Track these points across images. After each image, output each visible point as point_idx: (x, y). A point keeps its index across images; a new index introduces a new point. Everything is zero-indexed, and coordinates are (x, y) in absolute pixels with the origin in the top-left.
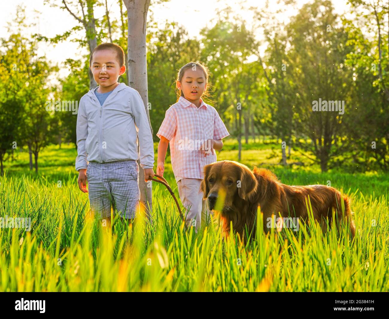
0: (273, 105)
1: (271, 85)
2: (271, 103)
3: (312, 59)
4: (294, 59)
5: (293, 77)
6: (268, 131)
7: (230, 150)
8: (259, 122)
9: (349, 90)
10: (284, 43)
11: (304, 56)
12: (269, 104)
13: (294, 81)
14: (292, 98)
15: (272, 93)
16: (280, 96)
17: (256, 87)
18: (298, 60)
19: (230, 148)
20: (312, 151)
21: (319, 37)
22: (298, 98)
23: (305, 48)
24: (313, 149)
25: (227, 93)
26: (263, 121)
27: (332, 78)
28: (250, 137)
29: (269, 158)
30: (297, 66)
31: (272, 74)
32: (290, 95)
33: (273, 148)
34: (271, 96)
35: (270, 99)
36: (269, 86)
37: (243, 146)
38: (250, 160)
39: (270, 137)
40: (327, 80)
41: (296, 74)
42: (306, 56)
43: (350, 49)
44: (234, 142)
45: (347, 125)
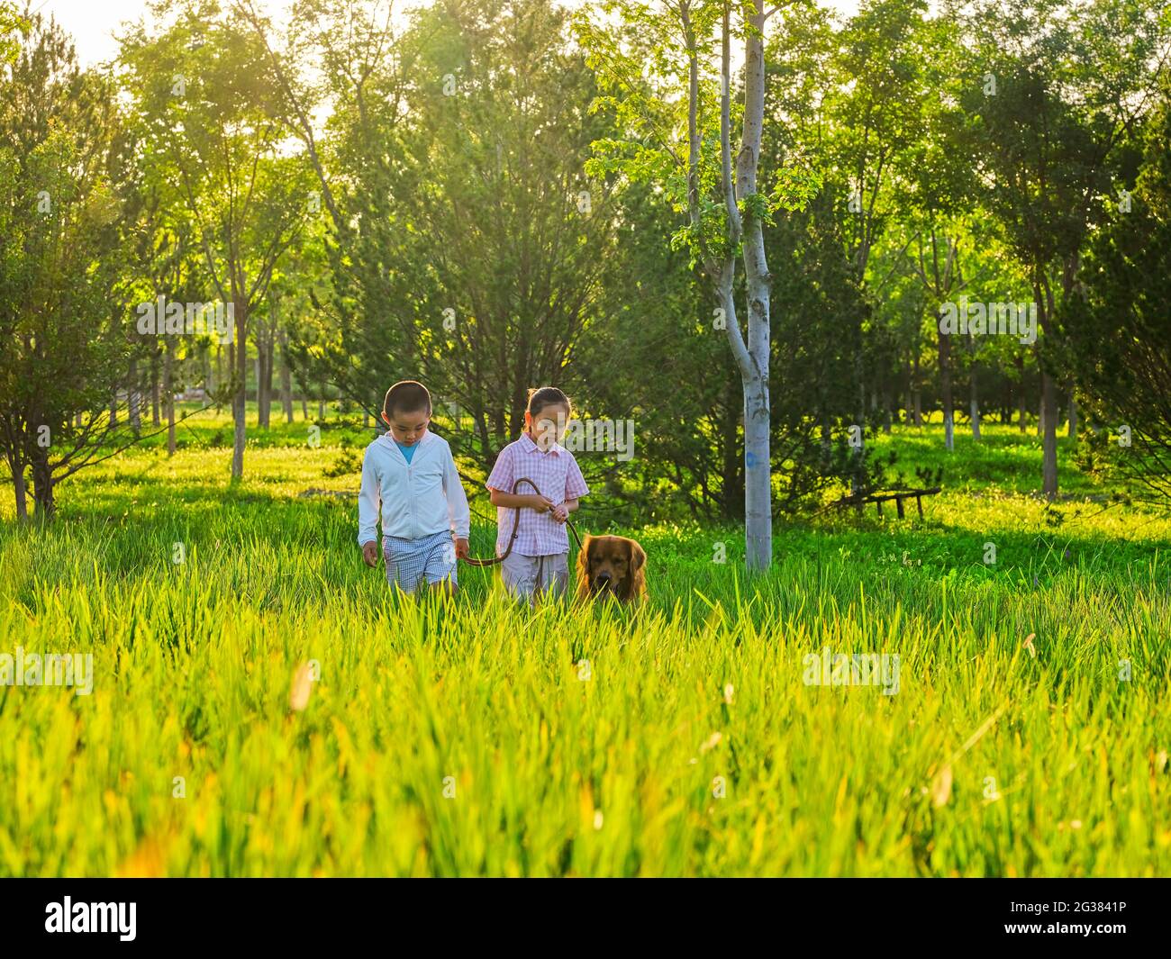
0: (348, 301)
1: (345, 235)
2: (343, 294)
3: (480, 155)
4: (421, 152)
5: (415, 211)
6: (331, 386)
7: (205, 447)
8: (303, 356)
9: (598, 259)
10: (390, 98)
11: (452, 142)
12: (336, 296)
13: (420, 224)
14: (412, 279)
15: (347, 261)
16: (375, 271)
17: (297, 241)
18: (433, 155)
19: (206, 439)
20: (472, 453)
21: (504, 83)
22: (431, 281)
23: (457, 116)
24: (477, 447)
25: (200, 258)
26: (315, 350)
27: (542, 219)
28: (273, 404)
29: (333, 475)
30: (430, 176)
31: (347, 199)
32: (405, 269)
33: (347, 442)
34: (343, 271)
35: (341, 281)
36: (337, 239)
37: (250, 434)
38: (270, 480)
39: (338, 404)
40: (527, 223)
41: (428, 203)
42: (459, 143)
43: (601, 126)
44: (221, 419)
45: (586, 372)
